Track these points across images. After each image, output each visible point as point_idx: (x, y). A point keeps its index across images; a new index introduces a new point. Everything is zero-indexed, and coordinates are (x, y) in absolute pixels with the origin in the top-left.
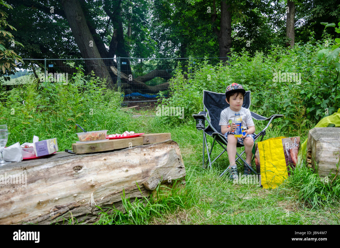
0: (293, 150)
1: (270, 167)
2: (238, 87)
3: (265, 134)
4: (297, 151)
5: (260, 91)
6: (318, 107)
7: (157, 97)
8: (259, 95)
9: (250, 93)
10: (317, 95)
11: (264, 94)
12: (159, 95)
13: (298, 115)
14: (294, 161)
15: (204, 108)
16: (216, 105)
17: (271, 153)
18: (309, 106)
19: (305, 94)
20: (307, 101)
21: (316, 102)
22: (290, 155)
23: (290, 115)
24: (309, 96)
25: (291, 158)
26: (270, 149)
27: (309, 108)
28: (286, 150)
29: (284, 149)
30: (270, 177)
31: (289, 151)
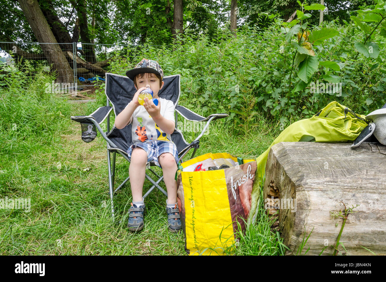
0: (244, 187)
1: (202, 222)
2: (148, 64)
3: (199, 146)
4: (251, 186)
5: (202, 76)
6: (269, 96)
7: (94, 82)
8: (200, 80)
9: (180, 78)
10: (267, 82)
11: (206, 80)
12: (95, 80)
13: (245, 107)
14: (245, 208)
15: (108, 101)
16: (127, 96)
17: (204, 196)
18: (257, 95)
19: (253, 80)
20: (256, 89)
21: (266, 91)
22: (239, 198)
23: (236, 107)
24: (258, 83)
25: (241, 203)
26: (202, 187)
27: (257, 97)
28: (233, 190)
29: (228, 188)
30: (202, 239)
31: (238, 191)
